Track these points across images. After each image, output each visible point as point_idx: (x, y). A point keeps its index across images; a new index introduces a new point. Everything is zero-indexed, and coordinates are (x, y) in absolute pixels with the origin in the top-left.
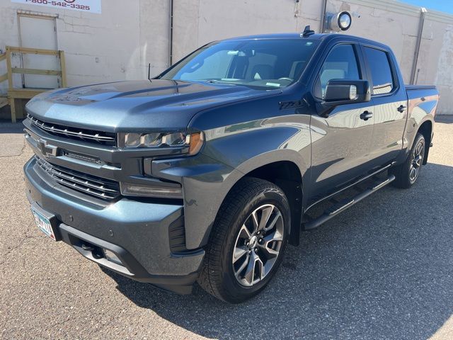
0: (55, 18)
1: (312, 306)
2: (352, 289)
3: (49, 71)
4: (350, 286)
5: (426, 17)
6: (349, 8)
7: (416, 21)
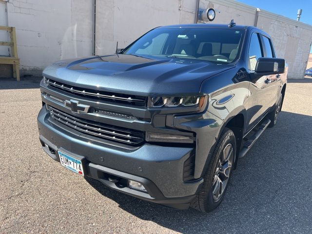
0: (6, 2)
1: (256, 210)
2: (274, 197)
3: (3, 42)
4: (271, 196)
5: (259, 14)
6: (213, 6)
7: (253, 17)
